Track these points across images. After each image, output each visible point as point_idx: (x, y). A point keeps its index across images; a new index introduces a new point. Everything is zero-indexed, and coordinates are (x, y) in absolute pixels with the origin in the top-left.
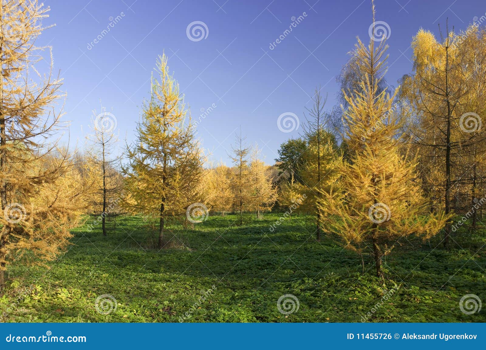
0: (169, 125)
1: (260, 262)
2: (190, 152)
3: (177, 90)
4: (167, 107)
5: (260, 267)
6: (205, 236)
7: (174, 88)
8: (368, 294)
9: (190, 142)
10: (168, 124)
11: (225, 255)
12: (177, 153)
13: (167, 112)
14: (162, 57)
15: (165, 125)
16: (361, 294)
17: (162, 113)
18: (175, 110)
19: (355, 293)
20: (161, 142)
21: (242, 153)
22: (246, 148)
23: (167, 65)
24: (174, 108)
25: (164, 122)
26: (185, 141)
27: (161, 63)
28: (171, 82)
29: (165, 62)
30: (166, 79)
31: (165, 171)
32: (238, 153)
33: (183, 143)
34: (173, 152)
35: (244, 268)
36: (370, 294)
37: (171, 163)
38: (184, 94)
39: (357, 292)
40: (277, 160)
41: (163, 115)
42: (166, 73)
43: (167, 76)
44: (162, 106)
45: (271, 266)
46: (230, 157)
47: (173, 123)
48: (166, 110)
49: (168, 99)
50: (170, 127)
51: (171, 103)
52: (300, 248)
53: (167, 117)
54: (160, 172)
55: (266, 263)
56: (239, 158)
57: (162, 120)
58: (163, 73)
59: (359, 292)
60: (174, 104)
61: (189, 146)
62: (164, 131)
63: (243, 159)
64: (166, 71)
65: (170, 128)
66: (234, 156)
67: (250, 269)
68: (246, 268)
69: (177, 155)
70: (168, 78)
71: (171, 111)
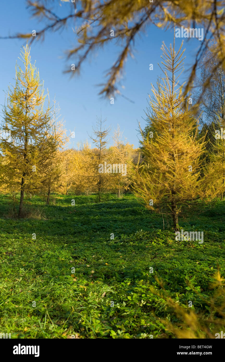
0: (31, 108)
1: (96, 226)
2: (48, 132)
3: (38, 77)
4: (29, 91)
5: (95, 230)
6: (62, 210)
7: (35, 75)
8: (161, 244)
9: (49, 123)
10: (29, 107)
11: (72, 223)
12: (37, 133)
13: (29, 96)
14: (25, 47)
15: (27, 107)
16: (156, 243)
17: (24, 97)
18: (36, 95)
19: (151, 243)
20: (23, 123)
21: (102, 135)
22: (106, 130)
23: (30, 55)
24: (35, 93)
25: (26, 105)
26: (44, 122)
27: (24, 52)
28: (33, 70)
29: (29, 52)
30: (29, 67)
31: (26, 149)
32: (98, 134)
33: (43, 124)
34: (33, 132)
35: (82, 231)
36: (162, 244)
37: (31, 142)
38: (44, 81)
39: (153, 243)
40: (141, 143)
41: (26, 98)
42: (28, 61)
43: (29, 64)
44: (24, 92)
45: (104, 229)
46: (91, 138)
47: (34, 106)
48: (28, 95)
49: (30, 85)
50: (32, 109)
51: (32, 88)
52: (137, 218)
53: (29, 101)
54: (21, 150)
55: (100, 227)
56: (99, 139)
57: (25, 103)
58: (26, 62)
59: (155, 242)
60: (35, 89)
61: (47, 127)
62: (26, 113)
63: (103, 140)
64: (29, 60)
65: (31, 111)
66: (95, 137)
67: (87, 232)
68: (84, 231)
69: (37, 135)
70: (31, 66)
71: (33, 95)
